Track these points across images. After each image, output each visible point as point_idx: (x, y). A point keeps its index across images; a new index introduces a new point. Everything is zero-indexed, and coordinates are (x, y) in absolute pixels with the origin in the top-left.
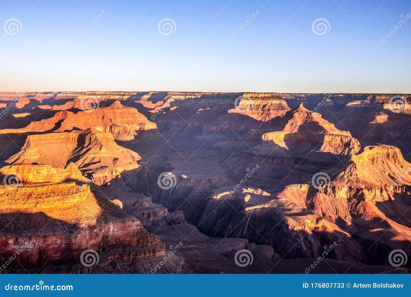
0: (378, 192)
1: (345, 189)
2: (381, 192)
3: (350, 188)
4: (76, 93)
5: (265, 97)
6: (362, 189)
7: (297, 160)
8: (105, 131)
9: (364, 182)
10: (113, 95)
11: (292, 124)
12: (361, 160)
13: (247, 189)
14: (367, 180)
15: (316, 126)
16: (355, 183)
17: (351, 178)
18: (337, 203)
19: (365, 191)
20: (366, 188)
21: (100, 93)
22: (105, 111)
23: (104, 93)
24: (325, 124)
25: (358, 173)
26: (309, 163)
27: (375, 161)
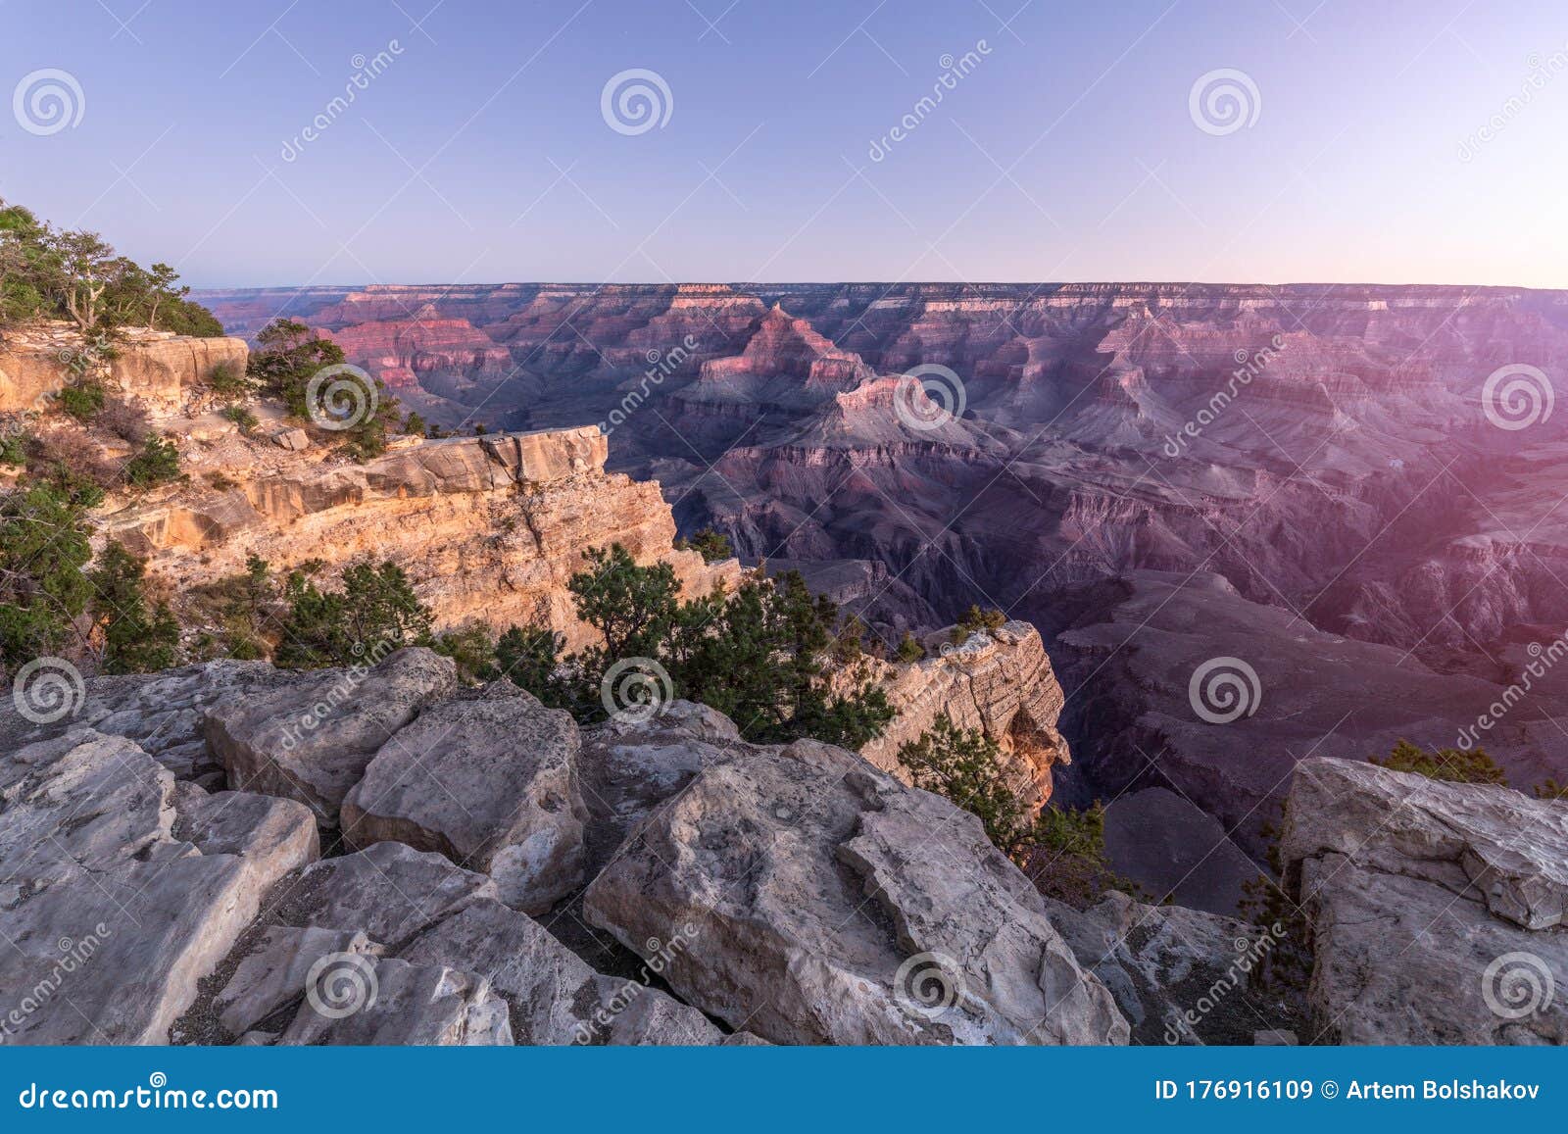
0: (873, 455)
1: (820, 452)
2: (879, 453)
3: (829, 448)
4: (341, 289)
5: (722, 292)
6: (847, 450)
7: (764, 408)
8: (403, 365)
9: (854, 438)
10: (426, 292)
11: (759, 343)
12: (854, 402)
13: (658, 460)
14: (860, 435)
15: (800, 346)
16: (838, 440)
17: (834, 432)
18: (807, 476)
19: (854, 455)
20: (854, 448)
21: (397, 288)
22: (400, 327)
23: (406, 288)
24: (817, 341)
25: (845, 422)
26: (782, 411)
27: (879, 403)
